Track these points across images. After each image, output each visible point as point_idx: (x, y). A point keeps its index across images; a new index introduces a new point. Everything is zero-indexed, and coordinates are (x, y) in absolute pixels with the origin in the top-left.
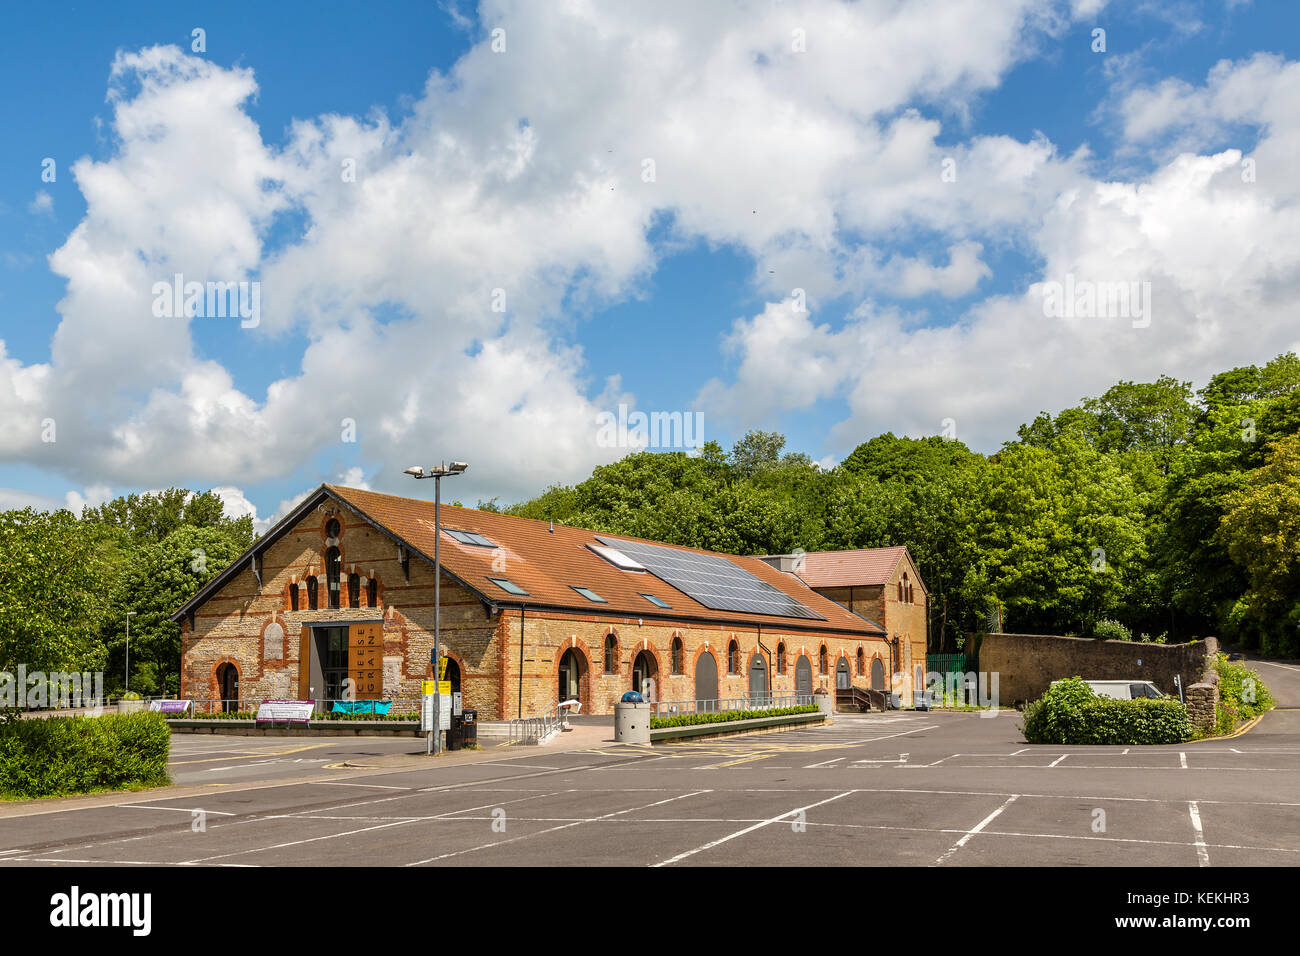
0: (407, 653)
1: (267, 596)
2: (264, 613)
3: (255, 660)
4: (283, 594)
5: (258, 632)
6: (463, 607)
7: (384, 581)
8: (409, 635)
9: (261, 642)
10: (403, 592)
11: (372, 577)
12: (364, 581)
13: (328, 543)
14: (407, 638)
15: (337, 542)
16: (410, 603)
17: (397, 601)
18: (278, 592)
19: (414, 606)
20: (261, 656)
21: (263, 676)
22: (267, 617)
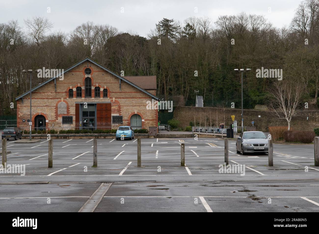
0: (121, 113)
1: (59, 93)
2: (57, 98)
3: (53, 114)
4: (66, 92)
5: (55, 105)
6: (143, 99)
7: (110, 89)
8: (121, 107)
9: (57, 108)
10: (118, 94)
11: (105, 88)
12: (102, 90)
13: (86, 76)
14: (121, 108)
15: (90, 76)
16: (122, 97)
17: (116, 96)
18: (64, 91)
19: (123, 98)
20: (56, 113)
21: (57, 119)
22: (59, 100)
